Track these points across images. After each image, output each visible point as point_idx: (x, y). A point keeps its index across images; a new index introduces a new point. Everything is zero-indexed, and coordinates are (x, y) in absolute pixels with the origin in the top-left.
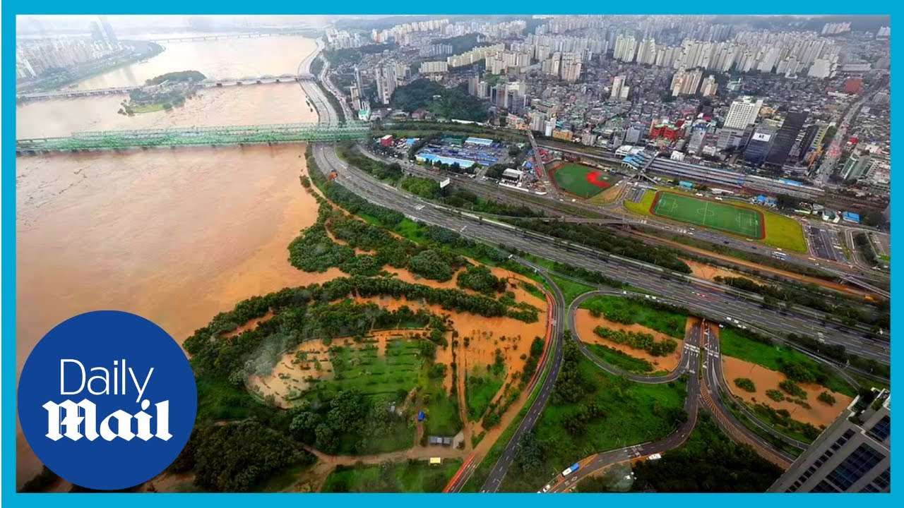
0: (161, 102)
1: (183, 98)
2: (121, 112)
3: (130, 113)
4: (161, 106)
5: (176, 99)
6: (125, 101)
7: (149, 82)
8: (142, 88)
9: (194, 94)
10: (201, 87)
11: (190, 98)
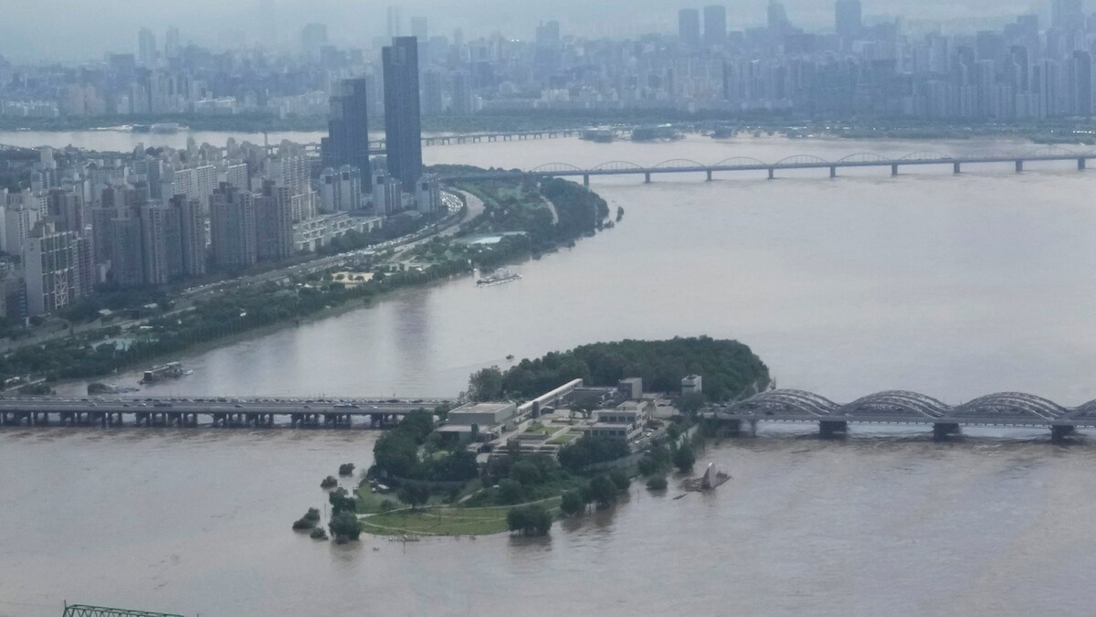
0: (508, 497)
1: (623, 485)
2: (306, 525)
3: (346, 533)
4: (501, 514)
5: (587, 483)
6: (346, 470)
7: (488, 385)
8: (444, 410)
9: (684, 463)
10: (729, 432)
11: (657, 488)
